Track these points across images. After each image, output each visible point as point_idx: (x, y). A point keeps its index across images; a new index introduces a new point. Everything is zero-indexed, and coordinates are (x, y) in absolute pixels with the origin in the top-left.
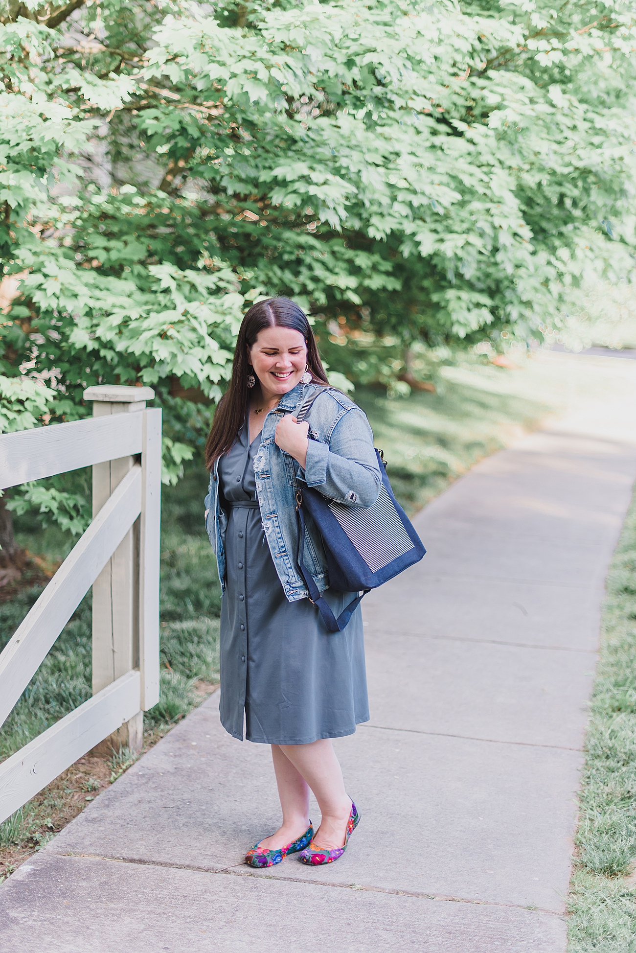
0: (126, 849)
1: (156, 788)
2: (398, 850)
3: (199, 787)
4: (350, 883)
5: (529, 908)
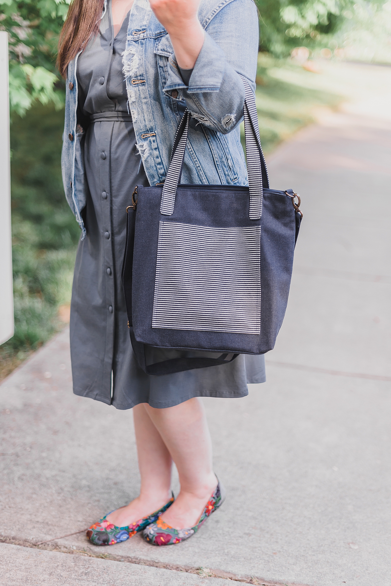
4: (196, 565)
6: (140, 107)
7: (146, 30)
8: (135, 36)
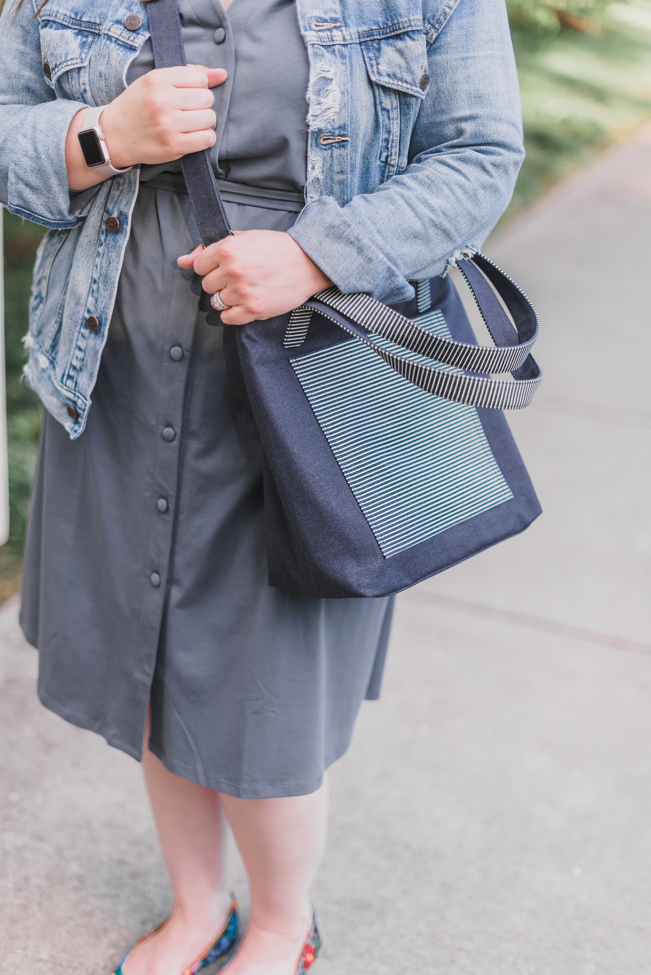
6: (327, 189)
7: (340, 23)
8: (321, 34)
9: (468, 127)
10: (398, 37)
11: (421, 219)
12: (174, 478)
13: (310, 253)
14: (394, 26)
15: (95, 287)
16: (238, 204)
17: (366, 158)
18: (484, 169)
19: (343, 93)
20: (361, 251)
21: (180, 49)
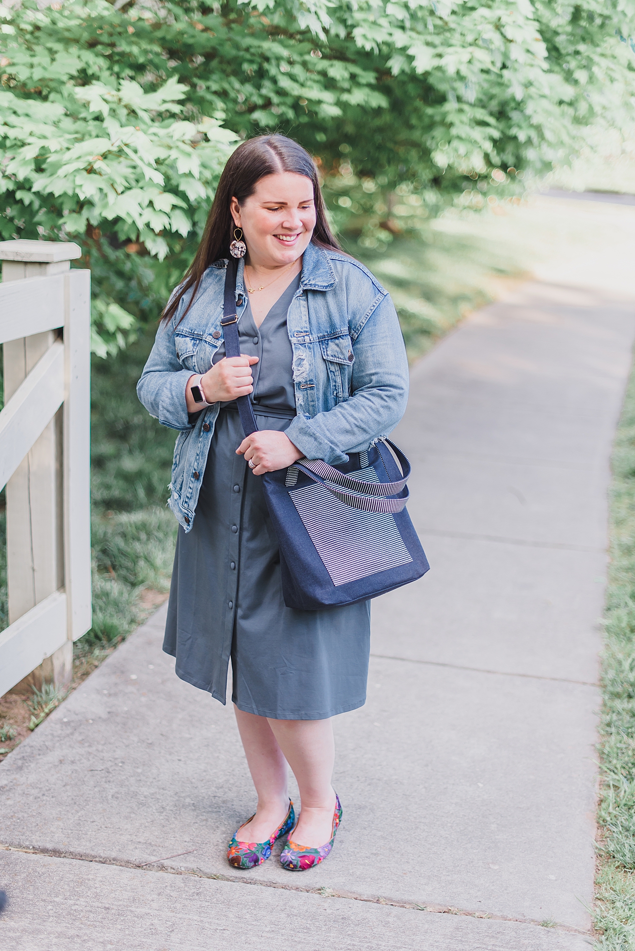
0: (37, 834)
1: (82, 742)
2: (379, 834)
3: (136, 739)
4: (318, 886)
5: (545, 924)
7: (309, 332)
8: (299, 338)
9: (374, 378)
10: (336, 338)
11: (349, 423)
12: (237, 551)
13: (293, 441)
14: (334, 334)
15: (198, 457)
16: (265, 416)
17: (325, 394)
18: (382, 398)
19: (310, 365)
20: (316, 439)
21: (238, 348)
